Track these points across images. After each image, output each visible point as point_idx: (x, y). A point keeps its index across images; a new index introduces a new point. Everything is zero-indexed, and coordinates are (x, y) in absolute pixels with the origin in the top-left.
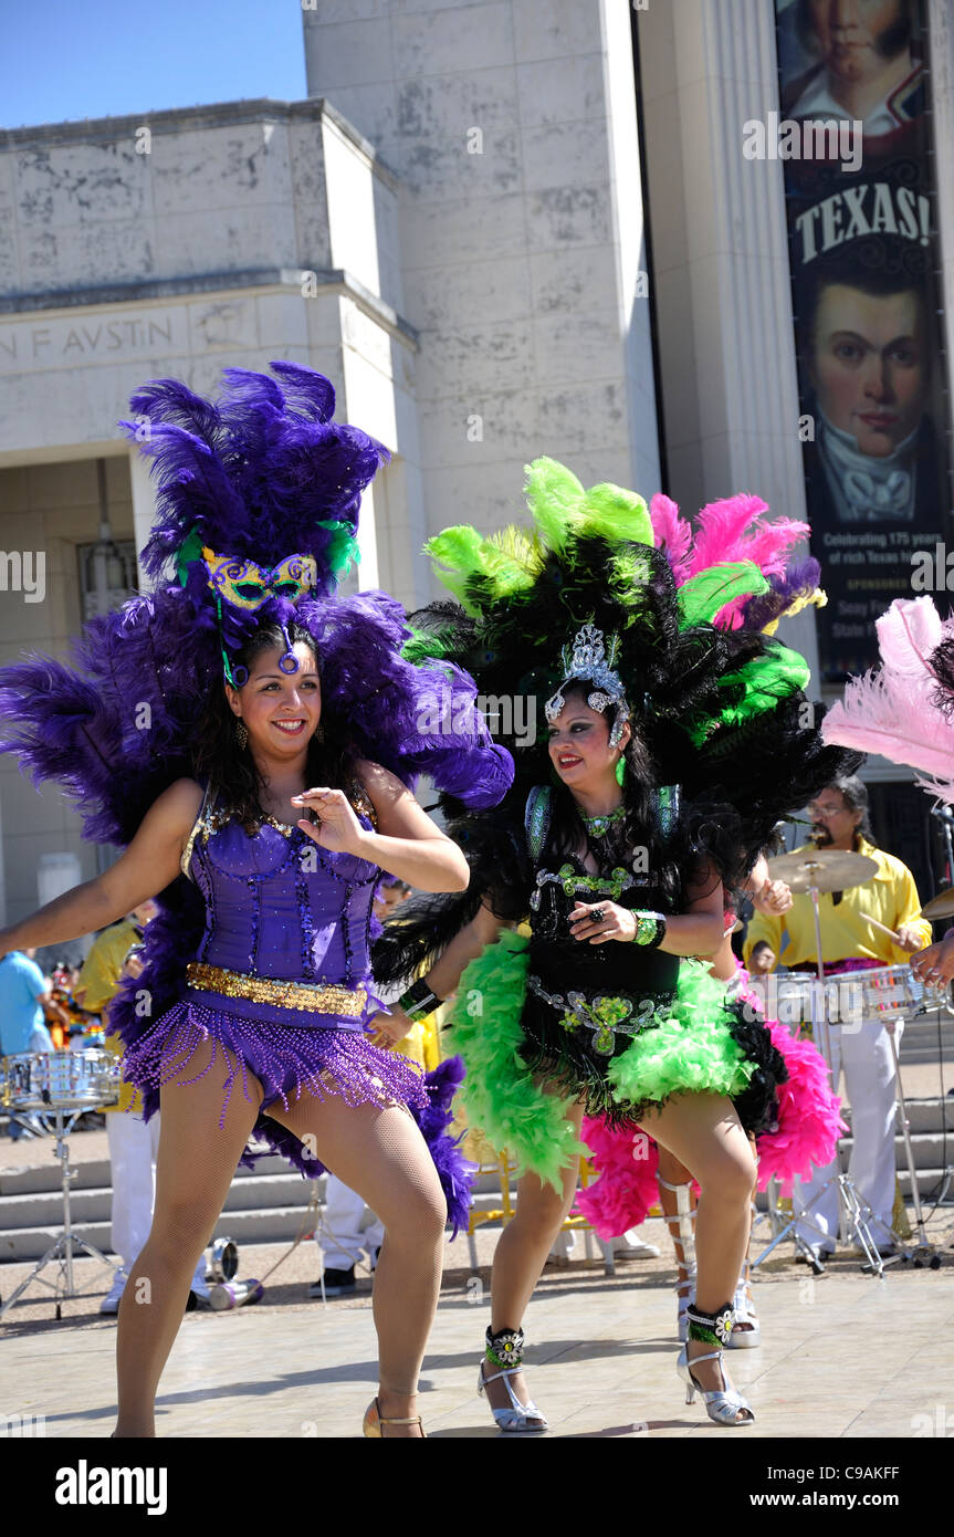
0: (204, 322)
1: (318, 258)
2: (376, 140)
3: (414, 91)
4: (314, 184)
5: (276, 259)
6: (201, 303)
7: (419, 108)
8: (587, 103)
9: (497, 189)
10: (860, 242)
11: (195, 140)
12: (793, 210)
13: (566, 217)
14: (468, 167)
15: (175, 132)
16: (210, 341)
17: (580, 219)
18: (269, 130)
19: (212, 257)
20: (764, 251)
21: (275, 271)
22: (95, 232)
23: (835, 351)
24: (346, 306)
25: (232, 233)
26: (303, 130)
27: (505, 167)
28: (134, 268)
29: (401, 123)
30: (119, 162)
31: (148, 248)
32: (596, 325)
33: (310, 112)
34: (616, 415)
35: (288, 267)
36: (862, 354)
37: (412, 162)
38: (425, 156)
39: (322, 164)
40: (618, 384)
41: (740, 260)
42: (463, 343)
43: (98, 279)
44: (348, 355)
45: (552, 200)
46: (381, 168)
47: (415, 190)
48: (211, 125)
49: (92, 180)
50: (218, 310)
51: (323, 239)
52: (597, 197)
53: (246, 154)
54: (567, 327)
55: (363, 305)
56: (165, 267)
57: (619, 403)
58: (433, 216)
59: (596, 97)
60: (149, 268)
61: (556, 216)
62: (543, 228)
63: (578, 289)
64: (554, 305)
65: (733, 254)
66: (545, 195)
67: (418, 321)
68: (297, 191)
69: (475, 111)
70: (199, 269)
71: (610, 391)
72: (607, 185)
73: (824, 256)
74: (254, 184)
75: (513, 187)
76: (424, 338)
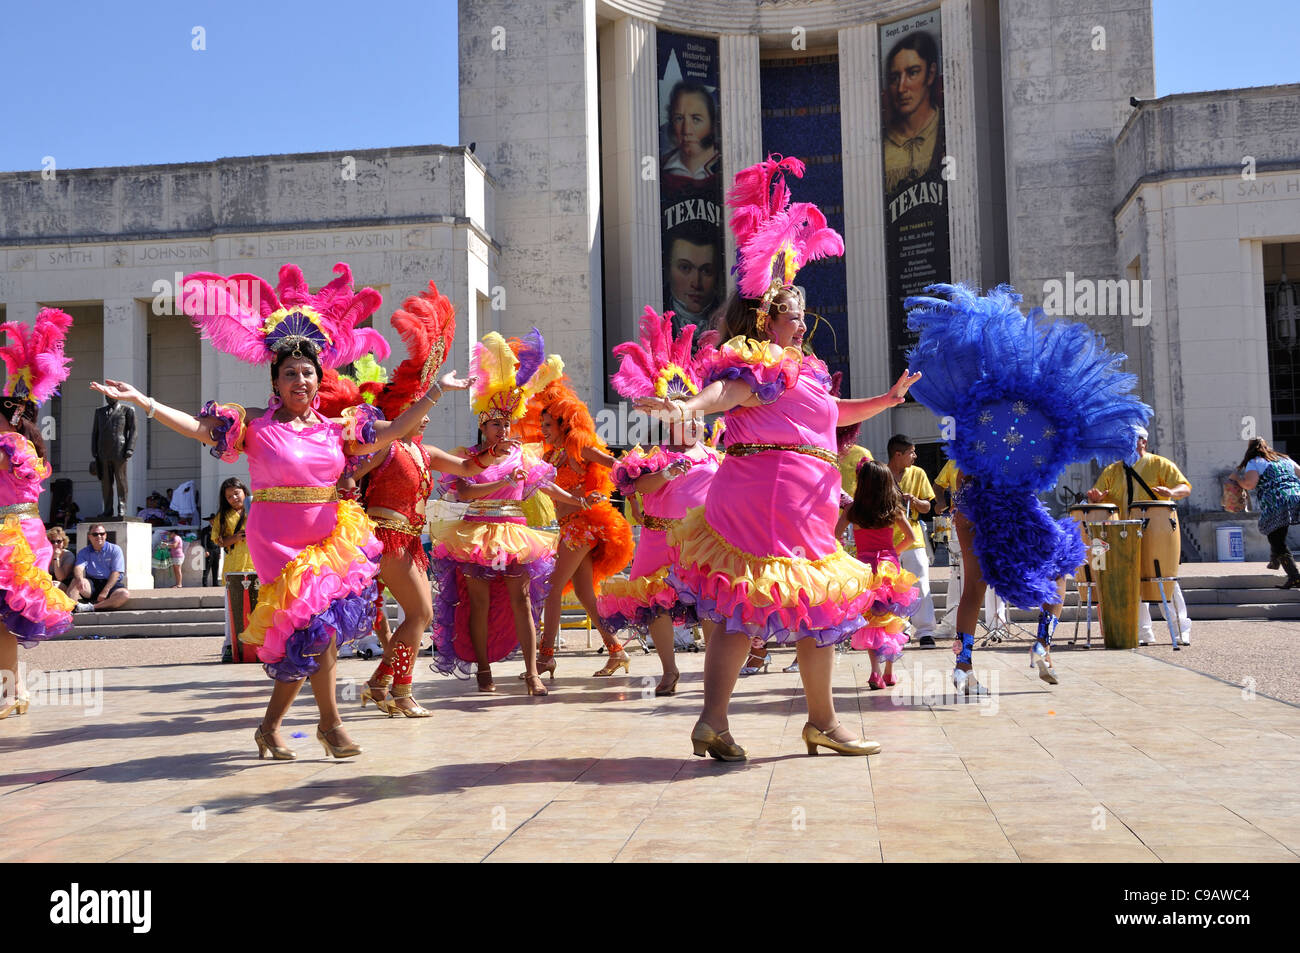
0: (408, 236)
1: (459, 212)
2: (487, 165)
3: (505, 145)
4: (460, 181)
5: (441, 212)
6: (407, 228)
7: (507, 153)
8: (578, 156)
9: (538, 188)
10: (691, 222)
11: (409, 160)
12: (664, 207)
13: (567, 202)
14: (526, 179)
15: (401, 156)
16: (410, 244)
17: (573, 204)
18: (441, 157)
19: (414, 210)
20: (651, 223)
21: (440, 216)
22: (363, 196)
23: (679, 267)
24: (470, 233)
25: (422, 199)
26: (456, 158)
27: (542, 180)
28: (379, 212)
29: (499, 159)
30: (376, 167)
31: (386, 203)
32: (578, 248)
33: (460, 151)
34: (585, 287)
35: (446, 215)
36: (690, 269)
37: (502, 175)
38: (508, 172)
39: (463, 173)
40: (586, 274)
41: (640, 226)
42: (520, 252)
43: (363, 215)
44: (469, 253)
45: (562, 194)
46: (488, 176)
47: (503, 186)
48: (416, 154)
49: (364, 174)
50: (414, 232)
51: (462, 205)
52: (581, 194)
53: (431, 166)
54: (565, 248)
55: (477, 233)
56: (391, 213)
57: (586, 282)
58: (509, 198)
59: (582, 154)
60: (385, 212)
61: (563, 201)
62: (557, 205)
63: (571, 232)
64: (560, 239)
65: (638, 223)
66: (559, 192)
67: (501, 241)
68: (452, 182)
69: (530, 156)
70: (407, 214)
71: (583, 277)
72: (585, 190)
73: (676, 227)
74: (433, 179)
75: (545, 188)
76: (503, 249)
